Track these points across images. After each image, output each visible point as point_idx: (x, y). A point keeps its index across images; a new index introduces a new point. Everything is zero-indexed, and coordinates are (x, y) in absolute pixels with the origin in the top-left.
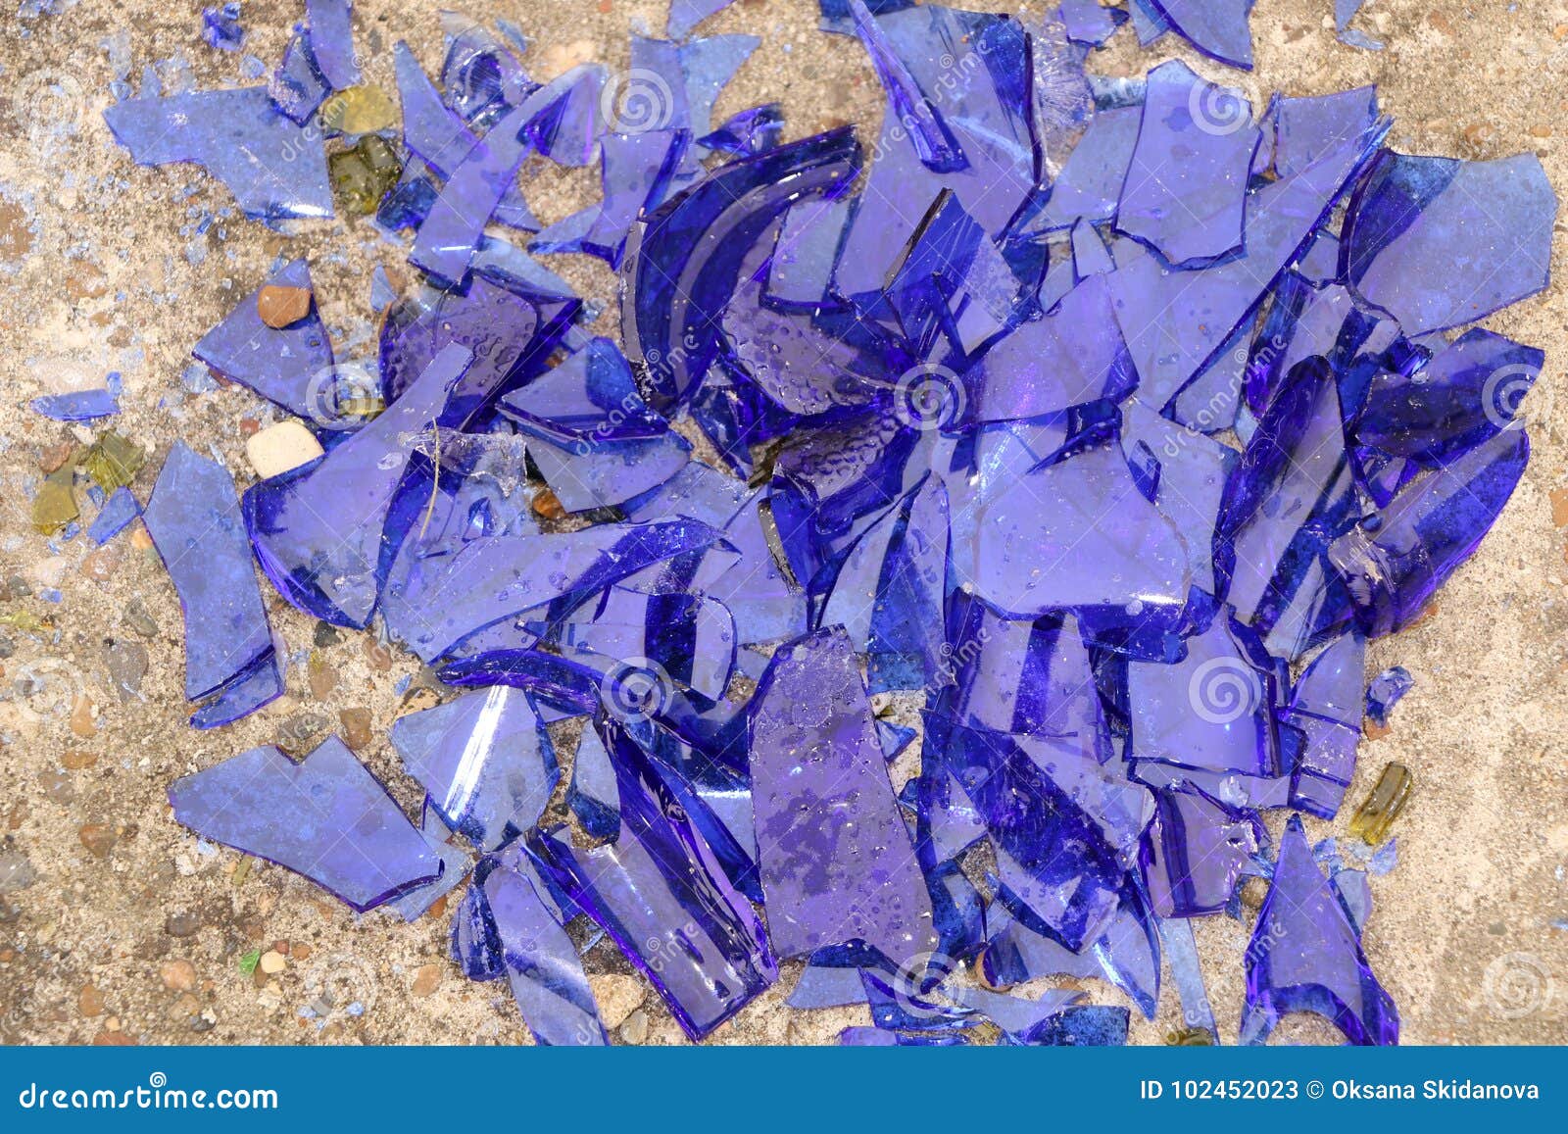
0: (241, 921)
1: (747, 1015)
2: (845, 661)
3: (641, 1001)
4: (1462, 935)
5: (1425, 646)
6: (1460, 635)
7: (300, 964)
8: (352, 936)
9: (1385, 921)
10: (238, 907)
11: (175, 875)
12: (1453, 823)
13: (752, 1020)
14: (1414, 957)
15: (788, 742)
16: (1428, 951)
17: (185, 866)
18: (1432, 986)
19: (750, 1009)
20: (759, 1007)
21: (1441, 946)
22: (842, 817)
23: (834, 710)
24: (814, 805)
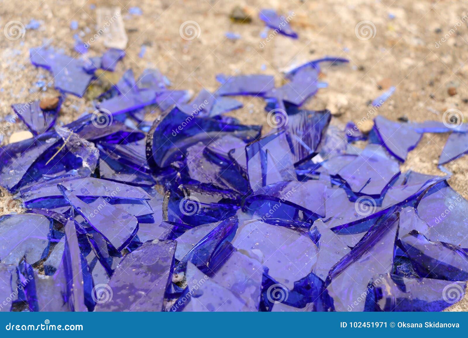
2: (171, 248)
15: (134, 266)
22: (140, 296)
23: (157, 262)
24: (132, 289)
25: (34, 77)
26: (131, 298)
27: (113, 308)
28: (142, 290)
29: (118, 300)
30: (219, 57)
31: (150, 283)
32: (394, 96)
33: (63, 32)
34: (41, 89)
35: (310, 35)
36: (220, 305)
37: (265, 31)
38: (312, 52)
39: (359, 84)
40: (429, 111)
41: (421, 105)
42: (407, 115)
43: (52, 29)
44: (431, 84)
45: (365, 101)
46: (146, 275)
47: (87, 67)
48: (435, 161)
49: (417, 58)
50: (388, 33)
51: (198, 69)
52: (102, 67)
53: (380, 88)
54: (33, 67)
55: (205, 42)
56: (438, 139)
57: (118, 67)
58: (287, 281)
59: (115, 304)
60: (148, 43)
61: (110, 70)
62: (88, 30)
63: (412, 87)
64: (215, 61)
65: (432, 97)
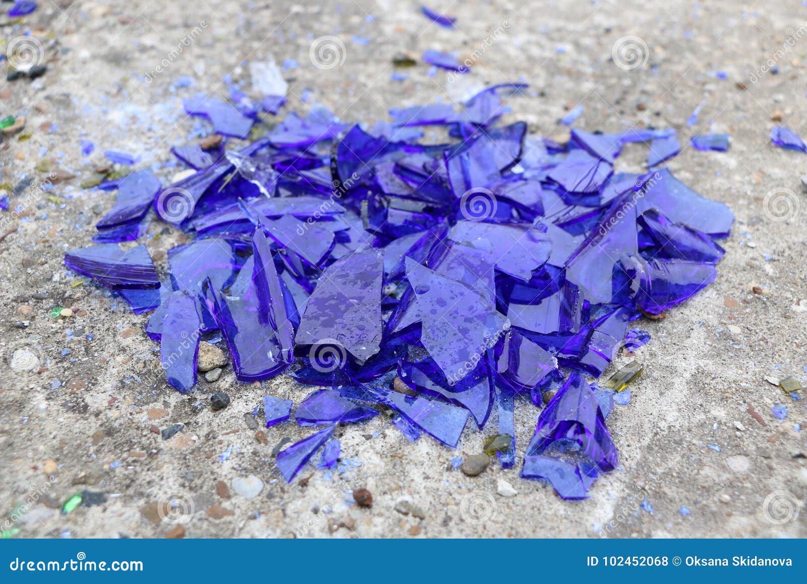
0: (64, 300)
1: (271, 383)
3: (222, 363)
4: (659, 440)
5: (657, 331)
6: (675, 330)
7: (78, 318)
8: (107, 313)
9: (618, 424)
10: (67, 295)
11: (50, 279)
12: (661, 394)
13: (272, 385)
14: (631, 442)
15: (339, 276)
16: (639, 441)
17: (56, 278)
18: (638, 457)
19: (273, 381)
20: (279, 380)
21: (646, 441)
22: (352, 305)
23: (366, 270)
24: (341, 298)
25: (191, 126)
26: (343, 307)
27: (322, 319)
28: (352, 298)
29: (327, 311)
30: (389, 97)
31: (361, 291)
32: (583, 115)
33: (216, 87)
34: (200, 136)
35: (481, 70)
36: (453, 298)
37: (433, 70)
38: (487, 83)
39: (543, 107)
40: (623, 125)
41: (613, 119)
42: (600, 129)
43: (204, 85)
44: (618, 102)
45: (554, 120)
46: (356, 283)
47: (248, 111)
48: (645, 165)
49: (596, 82)
50: (561, 64)
51: (367, 108)
52: (265, 110)
53: (566, 109)
54: (188, 116)
55: (371, 84)
56: (639, 147)
57: (281, 111)
58: (523, 271)
59: (324, 315)
60: (309, 89)
61: (273, 113)
62: (242, 83)
63: (599, 106)
64: (385, 100)
65: (622, 113)
